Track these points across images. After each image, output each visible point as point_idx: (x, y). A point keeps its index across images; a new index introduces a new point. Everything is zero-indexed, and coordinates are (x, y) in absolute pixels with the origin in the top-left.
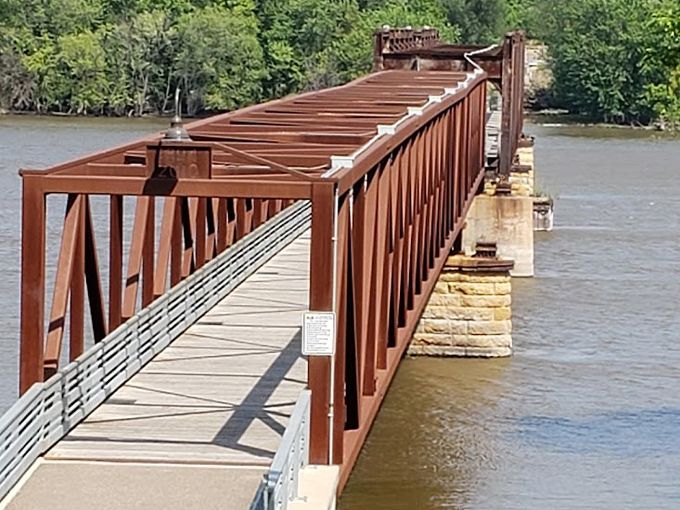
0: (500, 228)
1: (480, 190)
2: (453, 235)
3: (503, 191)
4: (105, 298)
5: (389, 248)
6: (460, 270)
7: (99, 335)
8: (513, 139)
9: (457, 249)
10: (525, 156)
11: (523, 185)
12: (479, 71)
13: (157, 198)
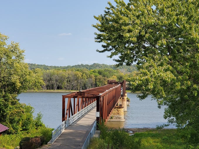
0: (123, 103)
1: (120, 98)
2: (116, 104)
3: (123, 99)
4: (71, 110)
5: (107, 105)
6: (118, 108)
7: (72, 115)
8: (124, 93)
9: (117, 105)
10: (126, 94)
11: (126, 98)
12: (120, 84)
13: (75, 98)
